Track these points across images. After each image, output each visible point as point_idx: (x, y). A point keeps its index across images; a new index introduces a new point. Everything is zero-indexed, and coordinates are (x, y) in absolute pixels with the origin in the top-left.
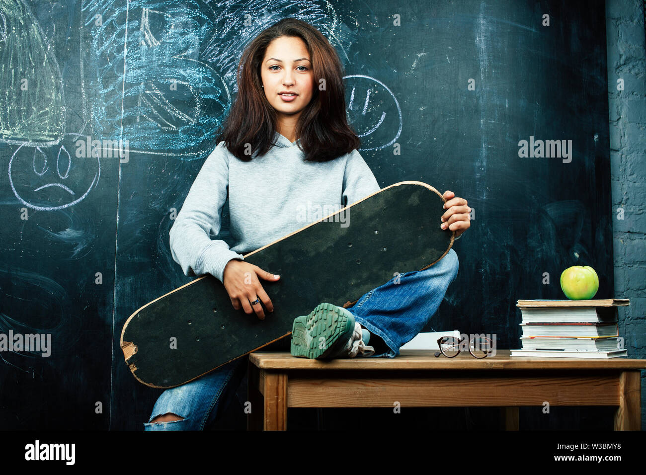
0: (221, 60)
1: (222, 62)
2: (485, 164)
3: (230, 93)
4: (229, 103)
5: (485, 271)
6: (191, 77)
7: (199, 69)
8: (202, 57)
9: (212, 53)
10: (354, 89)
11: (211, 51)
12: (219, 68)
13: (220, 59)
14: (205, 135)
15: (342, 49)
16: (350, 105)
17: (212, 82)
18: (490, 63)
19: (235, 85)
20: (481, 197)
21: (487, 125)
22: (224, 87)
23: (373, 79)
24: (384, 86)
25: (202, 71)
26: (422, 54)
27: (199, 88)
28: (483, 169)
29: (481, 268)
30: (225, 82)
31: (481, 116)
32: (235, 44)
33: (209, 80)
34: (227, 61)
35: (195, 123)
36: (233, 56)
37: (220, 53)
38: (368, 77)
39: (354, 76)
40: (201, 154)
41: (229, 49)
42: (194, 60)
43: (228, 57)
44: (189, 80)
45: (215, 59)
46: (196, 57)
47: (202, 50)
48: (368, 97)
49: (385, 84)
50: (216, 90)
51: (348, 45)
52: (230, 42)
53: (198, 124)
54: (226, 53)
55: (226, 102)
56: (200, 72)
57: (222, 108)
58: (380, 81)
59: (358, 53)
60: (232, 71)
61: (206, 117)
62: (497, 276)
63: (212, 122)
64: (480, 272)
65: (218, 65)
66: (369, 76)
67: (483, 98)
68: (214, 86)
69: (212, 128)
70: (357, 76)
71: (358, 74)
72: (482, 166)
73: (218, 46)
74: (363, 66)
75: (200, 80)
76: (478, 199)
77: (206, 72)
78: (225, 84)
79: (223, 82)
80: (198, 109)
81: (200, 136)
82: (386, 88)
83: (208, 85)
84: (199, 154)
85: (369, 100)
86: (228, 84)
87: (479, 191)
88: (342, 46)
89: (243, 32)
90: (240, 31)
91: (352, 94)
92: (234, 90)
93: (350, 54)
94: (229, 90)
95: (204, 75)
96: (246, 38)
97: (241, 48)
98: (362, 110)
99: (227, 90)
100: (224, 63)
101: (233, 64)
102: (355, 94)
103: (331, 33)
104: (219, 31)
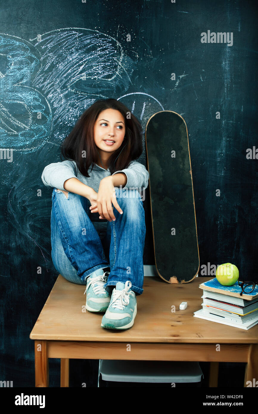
0: (45, 86)
1: (45, 87)
2: (224, 151)
3: (51, 109)
4: (51, 115)
5: (220, 223)
6: (25, 98)
7: (31, 93)
8: (32, 84)
9: (39, 82)
10: (134, 102)
11: (39, 80)
12: (45, 90)
13: (44, 85)
14: (36, 136)
15: (126, 75)
17: (39, 101)
18: (231, 80)
19: (54, 103)
20: (220, 174)
21: (227, 125)
22: (47, 104)
23: (148, 95)
24: (155, 99)
25: (33, 94)
26: (183, 76)
27: (31, 106)
28: (222, 155)
29: (218, 221)
30: (48, 101)
31: (223, 118)
32: (54, 74)
33: (38, 100)
34: (49, 86)
35: (29, 129)
36: (53, 83)
37: (45, 80)
38: (144, 94)
39: (135, 93)
40: (33, 149)
41: (50, 78)
42: (27, 87)
43: (49, 83)
44: (25, 100)
45: (41, 85)
46: (28, 84)
47: (32, 79)
48: (144, 107)
49: (156, 98)
50: (42, 107)
51: (131, 72)
52: (50, 73)
53: (31, 130)
54: (48, 81)
55: (48, 114)
56: (31, 94)
57: (46, 118)
58: (153, 96)
59: (137, 77)
60: (52, 93)
61: (36, 125)
62: (228, 226)
63: (40, 128)
64: (216, 223)
65: (43, 89)
67: (225, 105)
68: (40, 103)
69: (40, 132)
70: (137, 93)
71: (137, 92)
72: (221, 153)
73: (43, 76)
74: (141, 86)
75: (31, 100)
76: (218, 175)
77: (35, 95)
79: (47, 100)
80: (30, 120)
81: (32, 138)
82: (157, 101)
83: (37, 103)
84: (32, 149)
85: (145, 110)
86: (49, 102)
87: (219, 170)
88: (127, 73)
89: (59, 66)
90: (58, 65)
91: (133, 106)
92: (54, 106)
93: (132, 78)
94: (50, 106)
95: (34, 96)
96: (61, 70)
97: (58, 77)
98: (140, 117)
99: (49, 106)
100: (47, 88)
101: (53, 88)
102: (135, 106)
103: (119, 64)
104: (43, 66)
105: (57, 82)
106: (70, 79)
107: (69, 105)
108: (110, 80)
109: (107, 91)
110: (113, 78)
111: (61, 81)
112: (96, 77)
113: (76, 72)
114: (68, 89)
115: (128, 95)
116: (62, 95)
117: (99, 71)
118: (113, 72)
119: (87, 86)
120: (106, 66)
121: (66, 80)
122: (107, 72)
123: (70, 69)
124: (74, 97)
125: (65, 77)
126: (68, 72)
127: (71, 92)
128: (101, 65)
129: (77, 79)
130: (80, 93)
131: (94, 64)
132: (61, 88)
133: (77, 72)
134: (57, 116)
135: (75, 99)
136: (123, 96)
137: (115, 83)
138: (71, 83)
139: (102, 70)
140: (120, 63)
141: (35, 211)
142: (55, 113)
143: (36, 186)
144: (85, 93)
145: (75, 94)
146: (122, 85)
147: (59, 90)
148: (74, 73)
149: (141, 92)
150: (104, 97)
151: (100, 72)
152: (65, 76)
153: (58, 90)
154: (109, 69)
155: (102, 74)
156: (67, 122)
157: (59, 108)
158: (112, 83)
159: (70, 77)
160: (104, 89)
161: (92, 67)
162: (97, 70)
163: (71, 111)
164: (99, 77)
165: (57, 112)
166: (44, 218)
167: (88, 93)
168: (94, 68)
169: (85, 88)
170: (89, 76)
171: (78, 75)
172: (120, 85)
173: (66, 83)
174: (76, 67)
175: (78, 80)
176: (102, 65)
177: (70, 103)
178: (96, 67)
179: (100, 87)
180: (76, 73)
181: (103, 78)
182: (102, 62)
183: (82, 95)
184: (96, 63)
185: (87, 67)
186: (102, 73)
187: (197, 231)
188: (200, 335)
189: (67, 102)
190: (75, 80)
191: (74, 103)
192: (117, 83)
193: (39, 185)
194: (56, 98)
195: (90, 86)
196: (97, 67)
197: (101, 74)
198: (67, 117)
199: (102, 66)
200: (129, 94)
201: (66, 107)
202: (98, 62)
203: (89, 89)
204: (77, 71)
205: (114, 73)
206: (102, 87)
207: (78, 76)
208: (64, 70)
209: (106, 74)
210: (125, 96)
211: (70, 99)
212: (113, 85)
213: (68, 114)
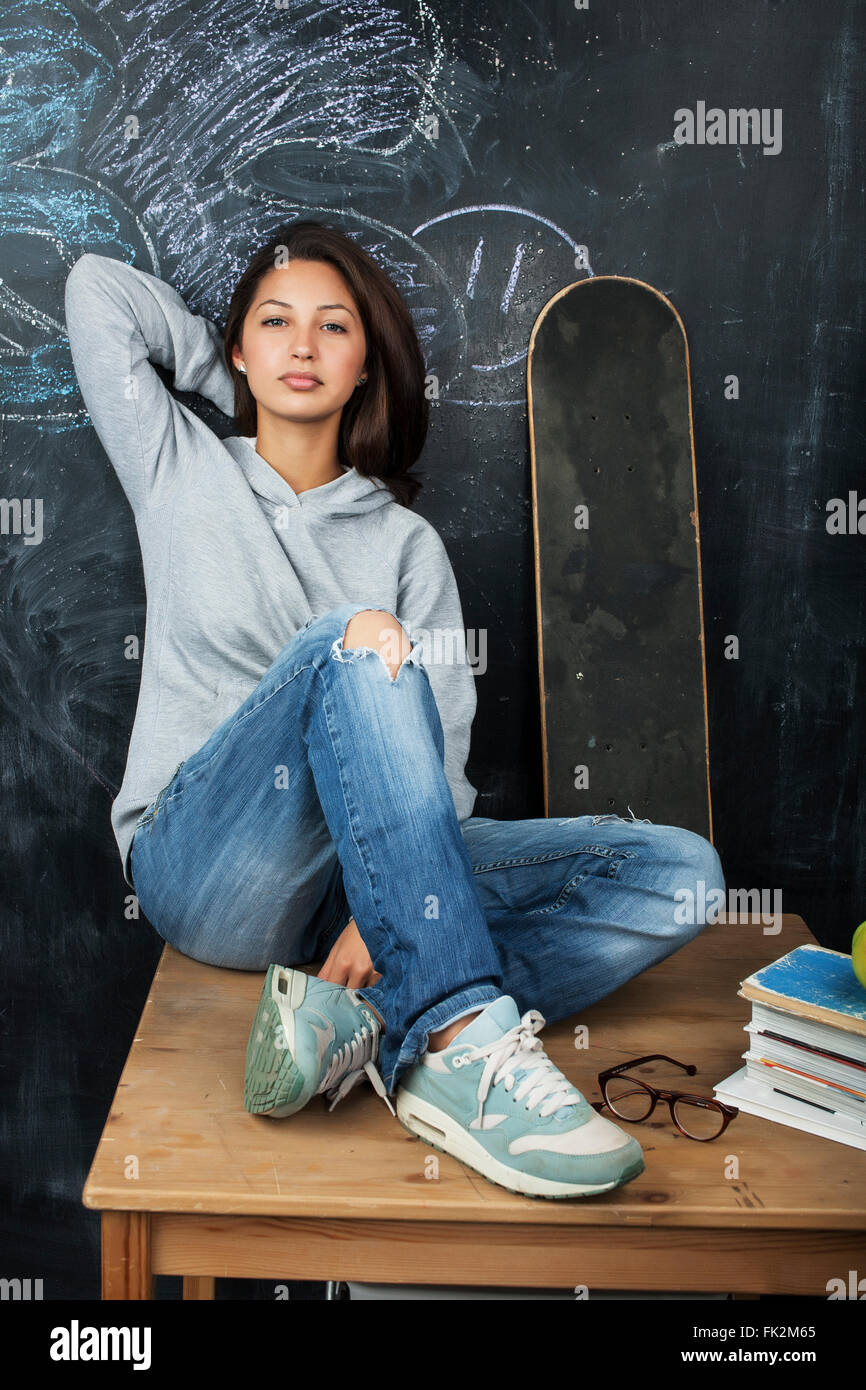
0: (136, 170)
1: (138, 174)
2: (815, 440)
3: (160, 259)
5: (790, 708)
6: (59, 215)
7: (79, 195)
8: (86, 162)
9: (113, 152)
10: (481, 243)
11: (111, 146)
12: (133, 188)
13: (131, 168)
15: (453, 136)
16: (469, 286)
17: (112, 230)
18: (856, 167)
19: (172, 237)
20: (798, 526)
21: (830, 339)
22: (144, 243)
23: (533, 215)
24: (561, 233)
25: (87, 201)
27: (79, 246)
28: (808, 454)
29: (781, 701)
30: (146, 230)
31: (816, 312)
32: (170, 124)
33: (106, 226)
34: (150, 171)
36: (166, 158)
37: (135, 148)
38: (520, 211)
39: (485, 208)
41: (157, 140)
42: (66, 171)
43: (153, 160)
44: (56, 224)
45: (120, 167)
46: (71, 163)
47: (85, 142)
48: (517, 263)
49: (563, 228)
50: (124, 250)
51: (471, 124)
52: (158, 120)
54: (149, 149)
56: (82, 202)
58: (552, 220)
59: (496, 143)
60: (164, 199)
62: (819, 721)
64: (775, 709)
65: (128, 183)
66: (523, 208)
67: (827, 264)
68: (117, 238)
70: (491, 208)
71: (493, 202)
72: (805, 448)
74: (509, 179)
75: (82, 225)
76: (788, 531)
77: (96, 203)
78: (146, 234)
79: (141, 227)
82: (568, 238)
83: (104, 237)
84: (82, 417)
85: (520, 275)
86: (152, 235)
87: (792, 511)
88: (454, 127)
89: (193, 93)
90: (186, 89)
91: (476, 257)
92: (170, 250)
93: (476, 147)
94: (156, 250)
95: (93, 210)
96: (200, 109)
97: (187, 137)
98: (499, 300)
99: (151, 249)
100: (143, 178)
101: (166, 180)
102: (483, 258)
103: (426, 91)
104: (129, 90)
105: (184, 157)
106: (235, 144)
107: (230, 249)
108: (387, 152)
109: (375, 196)
110: (401, 145)
111: (199, 152)
112: (334, 139)
113: (256, 118)
114: (225, 186)
115: (456, 213)
116: (199, 208)
117: (345, 118)
118: (402, 122)
119: (301, 176)
120: (374, 97)
121: (219, 149)
122: (378, 123)
123: (236, 107)
124: (250, 218)
125: (215, 139)
126: (228, 118)
127: (236, 197)
128: (355, 92)
129: (260, 146)
130: (270, 202)
131: (330, 88)
132: (198, 180)
133: (262, 119)
134: (182, 287)
135: (253, 222)
136: (439, 219)
137: (409, 166)
138: (237, 163)
139: (357, 114)
140: (429, 90)
141: (92, 652)
142: (174, 276)
143: (95, 558)
144: (291, 200)
145: (252, 203)
146: (435, 175)
147: (190, 186)
148: (251, 122)
149: (509, 204)
150: (363, 218)
151: (352, 121)
152: (214, 131)
153: (186, 185)
154: (386, 109)
155: (360, 130)
156: (217, 311)
157: (191, 257)
158: (397, 167)
159: (232, 137)
160: (363, 189)
161: (320, 100)
162: (341, 111)
163: (236, 269)
164: (346, 140)
165: (181, 272)
166: (125, 677)
167: (301, 203)
168: (328, 105)
169: (290, 181)
170: (310, 136)
171: (264, 129)
172: (429, 174)
173: (217, 160)
174: (257, 99)
175: (266, 148)
176: (361, 92)
177: (234, 240)
178: (334, 100)
179: (348, 181)
180: (256, 123)
181: (361, 143)
182: (360, 82)
183: (277, 208)
184: (336, 85)
185: (303, 99)
186: (357, 123)
187: (707, 745)
188: (750, 1197)
189: (221, 235)
190: (253, 152)
191: (247, 240)
192: (417, 165)
193: (106, 551)
194: (178, 220)
195: (313, 175)
196: (341, 101)
197: (353, 129)
198: (219, 293)
199: (361, 99)
200: (463, 211)
201: (218, 255)
202: (344, 83)
203: (306, 186)
204: (261, 114)
205: (405, 127)
206: (357, 180)
207: (266, 134)
208: (212, 108)
209: (374, 130)
210: (445, 216)
211: (234, 226)
212: (402, 173)
213: (224, 284)
